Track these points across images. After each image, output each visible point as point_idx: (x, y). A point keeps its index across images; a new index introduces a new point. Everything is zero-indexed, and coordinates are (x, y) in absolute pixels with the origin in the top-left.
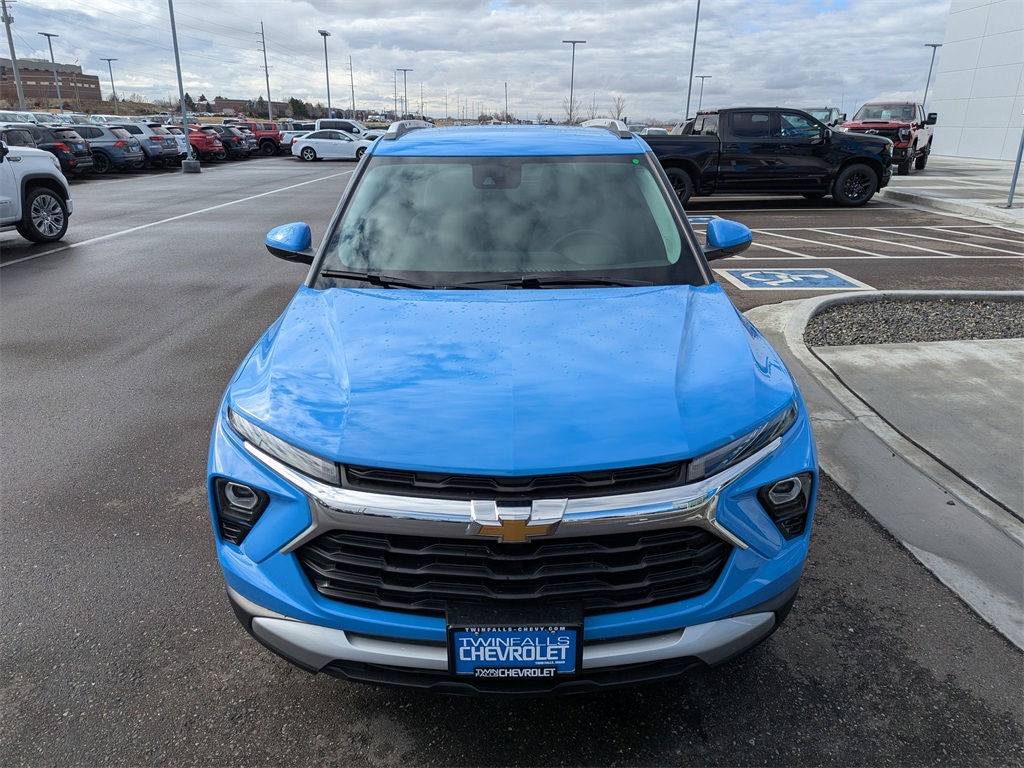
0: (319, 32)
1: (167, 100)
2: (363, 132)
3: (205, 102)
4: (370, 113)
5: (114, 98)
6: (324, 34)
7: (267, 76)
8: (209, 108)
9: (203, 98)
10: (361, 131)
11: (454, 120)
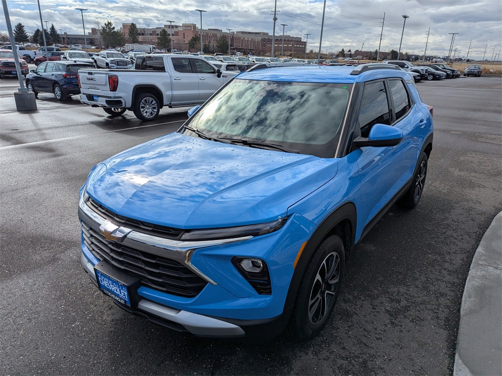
0: (403, 16)
1: (333, 52)
2: (410, 67)
3: (350, 53)
4: (435, 57)
5: (312, 51)
6: (405, 17)
7: (381, 39)
8: (351, 56)
9: (350, 51)
10: (409, 67)
11: (489, 62)
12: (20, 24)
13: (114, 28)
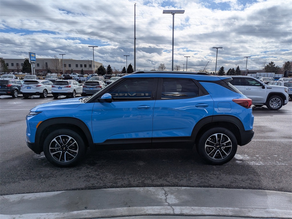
12: (223, 67)
13: (274, 65)
